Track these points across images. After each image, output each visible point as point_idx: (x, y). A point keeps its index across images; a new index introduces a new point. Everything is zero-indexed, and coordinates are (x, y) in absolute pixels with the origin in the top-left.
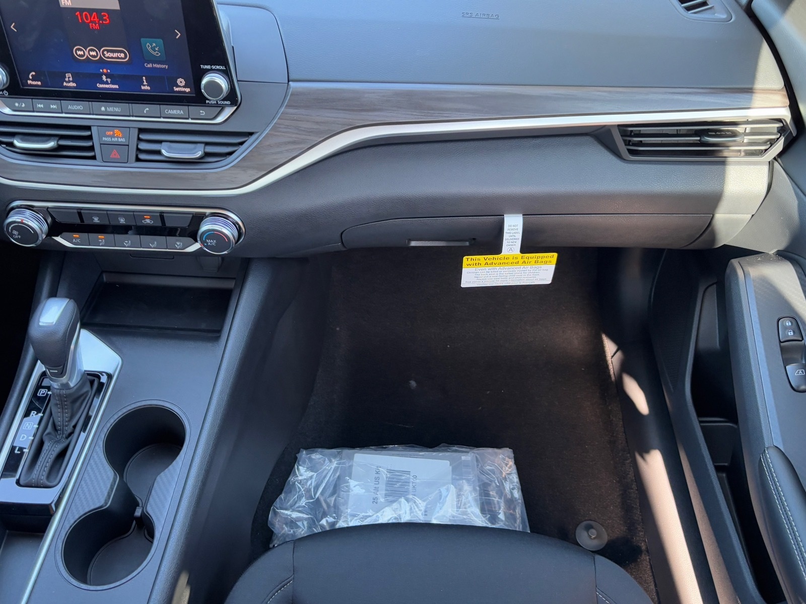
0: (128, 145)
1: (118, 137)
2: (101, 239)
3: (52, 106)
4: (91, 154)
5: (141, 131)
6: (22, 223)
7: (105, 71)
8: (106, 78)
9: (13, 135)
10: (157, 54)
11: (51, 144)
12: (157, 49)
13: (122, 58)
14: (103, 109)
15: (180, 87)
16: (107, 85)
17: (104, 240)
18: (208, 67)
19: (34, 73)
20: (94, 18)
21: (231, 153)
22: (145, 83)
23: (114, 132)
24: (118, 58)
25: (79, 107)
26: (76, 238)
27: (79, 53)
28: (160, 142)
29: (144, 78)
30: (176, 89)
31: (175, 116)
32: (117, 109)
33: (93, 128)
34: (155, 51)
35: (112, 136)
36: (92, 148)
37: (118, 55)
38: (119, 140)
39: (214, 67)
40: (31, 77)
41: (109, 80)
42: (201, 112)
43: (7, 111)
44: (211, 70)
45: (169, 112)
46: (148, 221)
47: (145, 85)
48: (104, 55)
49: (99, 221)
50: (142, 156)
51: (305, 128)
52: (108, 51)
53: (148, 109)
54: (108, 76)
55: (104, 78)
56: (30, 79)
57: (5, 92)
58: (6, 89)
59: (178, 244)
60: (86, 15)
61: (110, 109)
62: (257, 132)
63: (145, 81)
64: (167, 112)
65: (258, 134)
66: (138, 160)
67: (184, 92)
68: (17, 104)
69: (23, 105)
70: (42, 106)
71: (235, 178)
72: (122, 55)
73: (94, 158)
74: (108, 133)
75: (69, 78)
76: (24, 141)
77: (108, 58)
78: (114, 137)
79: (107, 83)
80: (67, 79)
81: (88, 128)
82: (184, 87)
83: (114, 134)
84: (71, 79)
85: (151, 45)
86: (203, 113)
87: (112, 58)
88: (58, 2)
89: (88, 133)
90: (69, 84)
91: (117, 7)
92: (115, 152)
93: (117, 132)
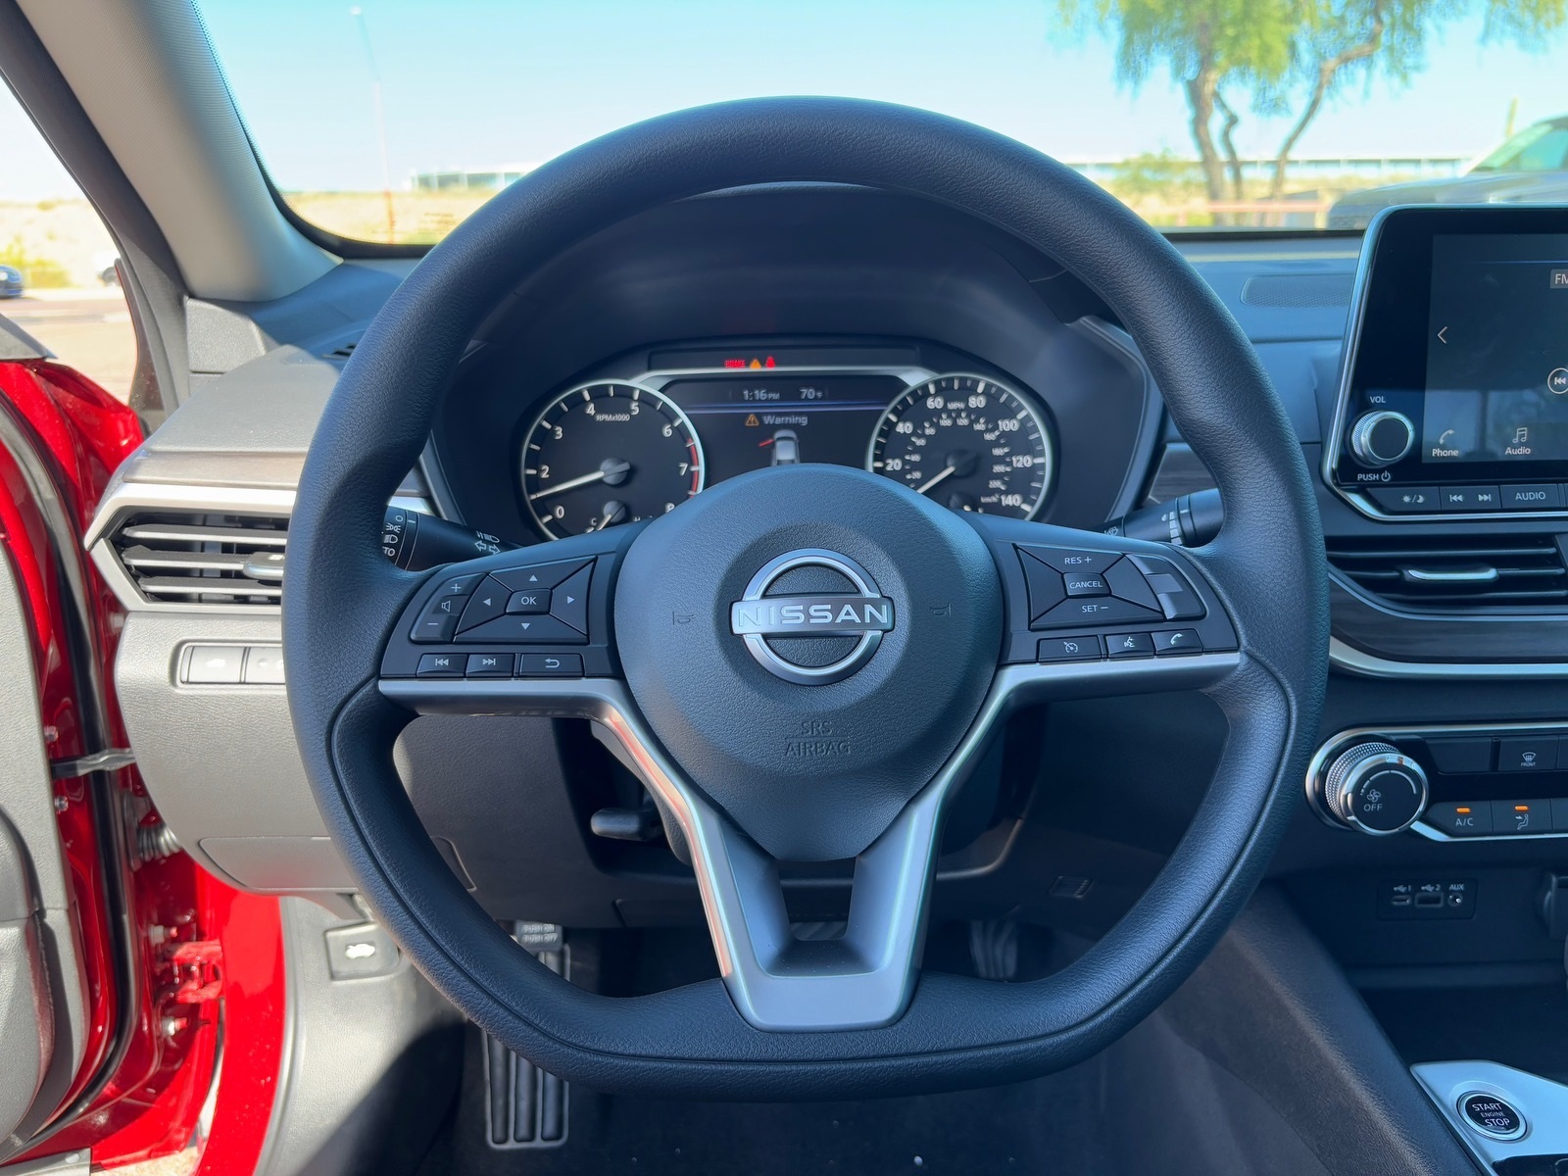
2: (1521, 813)
3: (1480, 498)
4: (1562, 593)
6: (1400, 767)
11: (1490, 574)
17: (1527, 817)
25: (1537, 496)
26: (1463, 816)
27: (1558, 381)
33: (1561, 539)
36: (1564, 581)
40: (1441, 441)
49: (1534, 764)
56: (1436, 446)
57: (1383, 473)
58: (1390, 468)
68: (1407, 499)
69: (1421, 499)
70: (1461, 498)
75: (1521, 436)
80: (1516, 441)
81: (1548, 539)
84: (1523, 439)
88: (1548, 278)
89: (1552, 550)
90: (1517, 452)
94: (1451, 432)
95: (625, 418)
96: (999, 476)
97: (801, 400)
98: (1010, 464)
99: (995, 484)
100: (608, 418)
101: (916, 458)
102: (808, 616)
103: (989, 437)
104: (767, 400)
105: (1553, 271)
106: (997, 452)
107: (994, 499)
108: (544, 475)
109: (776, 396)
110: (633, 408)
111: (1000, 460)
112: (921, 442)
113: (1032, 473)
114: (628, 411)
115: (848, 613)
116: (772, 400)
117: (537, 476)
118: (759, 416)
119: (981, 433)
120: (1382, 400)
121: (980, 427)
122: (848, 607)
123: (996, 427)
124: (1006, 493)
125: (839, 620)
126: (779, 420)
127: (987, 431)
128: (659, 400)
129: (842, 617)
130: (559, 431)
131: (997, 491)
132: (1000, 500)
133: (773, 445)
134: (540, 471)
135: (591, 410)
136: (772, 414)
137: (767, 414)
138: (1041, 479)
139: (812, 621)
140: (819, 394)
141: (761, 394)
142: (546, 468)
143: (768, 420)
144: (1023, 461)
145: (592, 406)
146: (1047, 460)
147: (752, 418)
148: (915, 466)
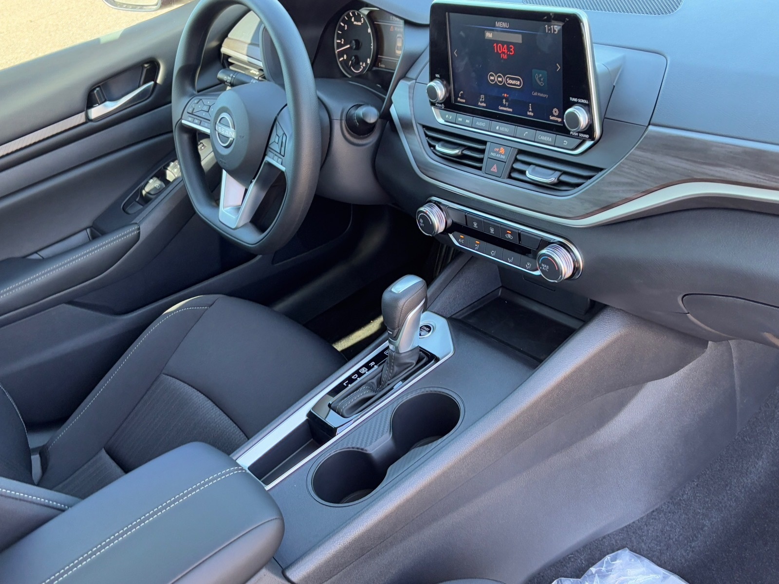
0: (506, 162)
1: (501, 154)
2: (477, 244)
3: (467, 121)
4: (479, 165)
5: (519, 151)
6: (426, 213)
7: (505, 95)
8: (506, 102)
9: (438, 140)
10: (542, 84)
11: (456, 152)
12: (542, 80)
13: (517, 85)
14: (497, 128)
15: (554, 116)
16: (506, 109)
17: (479, 246)
18: (575, 100)
19: (462, 92)
20: (505, 49)
21: (578, 185)
22: (530, 110)
23: (500, 149)
24: (515, 85)
25: (483, 124)
26: (462, 238)
27: (492, 78)
28: (529, 164)
29: (530, 105)
30: (552, 118)
31: (544, 141)
32: (507, 130)
33: (488, 144)
34: (541, 81)
35: (497, 153)
36: (481, 161)
37: (515, 82)
38: (501, 156)
39: (580, 101)
40: (460, 95)
41: (507, 103)
42: (565, 141)
43: (441, 121)
44: (577, 103)
45: (542, 138)
46: (509, 236)
47: (530, 112)
48: (507, 81)
49: (477, 227)
50: (515, 175)
51: (645, 172)
52: (510, 78)
53: (527, 133)
54: (507, 100)
55: (504, 101)
56: (459, 97)
57: (443, 105)
58: (444, 103)
59: (528, 264)
60: (500, 46)
61: (502, 129)
62: (605, 169)
63: (530, 107)
64: (540, 137)
65: (606, 171)
66: (510, 177)
67: (557, 122)
68: (447, 116)
69: (450, 117)
70: (461, 120)
71: (573, 208)
72: (518, 83)
73: (480, 169)
74: (496, 149)
75: (482, 98)
76: (443, 146)
77: (509, 84)
78: (499, 154)
79: (505, 106)
80: (481, 100)
81: (484, 143)
82: (557, 117)
83: (499, 150)
84: (483, 100)
85: (539, 76)
86: (565, 143)
87: (511, 84)
88: (484, 34)
89: (483, 148)
90: (481, 104)
91: (520, 41)
92: (495, 166)
93: (502, 150)
95: (361, 24)
100: (356, 23)
104: (396, 21)
105: (486, 31)
108: (342, 43)
110: (362, 20)
117: (341, 43)
120: (438, 76)
126: (398, 30)
130: (346, 26)
133: (397, 40)
134: (341, 41)
135: (353, 20)
137: (395, 27)
142: (343, 40)
145: (353, 18)
147: (392, 28)
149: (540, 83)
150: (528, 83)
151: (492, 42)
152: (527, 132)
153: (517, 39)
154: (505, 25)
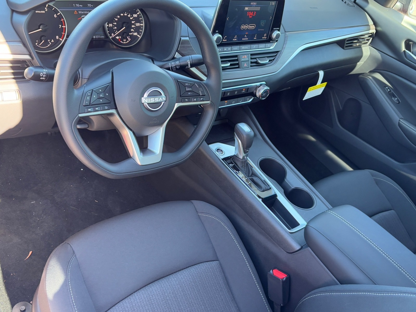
0: (248, 61)
3: (229, 49)
4: (237, 66)
5: (252, 55)
11: (229, 64)
13: (253, 28)
14: (243, 48)
15: (264, 37)
16: (245, 39)
17: (227, 103)
18: (275, 29)
20: (252, 14)
21: (274, 59)
23: (244, 56)
24: (252, 28)
25: (237, 48)
27: (243, 27)
28: (255, 58)
29: (256, 35)
32: (247, 48)
35: (244, 58)
37: (252, 27)
38: (246, 59)
40: (224, 38)
44: (276, 30)
46: (243, 91)
47: (255, 38)
48: (249, 27)
49: (229, 95)
52: (251, 26)
54: (247, 35)
55: (245, 36)
59: (248, 99)
61: (245, 48)
64: (260, 46)
66: (251, 66)
67: (265, 39)
69: (221, 50)
70: (226, 49)
73: (238, 68)
74: (243, 57)
77: (250, 28)
78: (245, 58)
80: (235, 38)
81: (236, 56)
82: (265, 37)
84: (236, 38)
85: (263, 22)
86: (269, 46)
87: (251, 28)
88: (244, 9)
89: (237, 58)
90: (235, 40)
91: (259, 10)
92: (245, 64)
93: (246, 56)
94: (226, 37)
95: (44, 12)
96: (133, 28)
97: (88, 7)
98: (135, 25)
99: (132, 30)
100: (39, 12)
101: (115, 23)
102: (155, 100)
103: (131, 18)
104: (79, 7)
105: (245, 7)
106: (133, 22)
107: (132, 34)
109: (81, 6)
110: (46, 9)
111: (133, 24)
112: (116, 20)
113: (139, 27)
114: (45, 10)
115: (161, 99)
116: (81, 7)
118: (77, 11)
119: (129, 17)
120: (218, 31)
121: (129, 16)
122: (161, 98)
123: (133, 16)
124: (134, 32)
125: (159, 101)
126: (82, 13)
127: (131, 17)
128: (53, 7)
129: (160, 100)
131: (133, 31)
132: (133, 34)
133: (81, 18)
136: (80, 11)
137: (79, 11)
138: (142, 29)
139: (155, 101)
140: (92, 6)
141: (78, 5)
143: (80, 12)
144: (138, 24)
146: (143, 25)
147: (76, 12)
148: (115, 26)
149: (262, 25)
150: (258, 26)
151: (247, 11)
152: (255, 46)
153: (258, 9)
154: (255, 4)
